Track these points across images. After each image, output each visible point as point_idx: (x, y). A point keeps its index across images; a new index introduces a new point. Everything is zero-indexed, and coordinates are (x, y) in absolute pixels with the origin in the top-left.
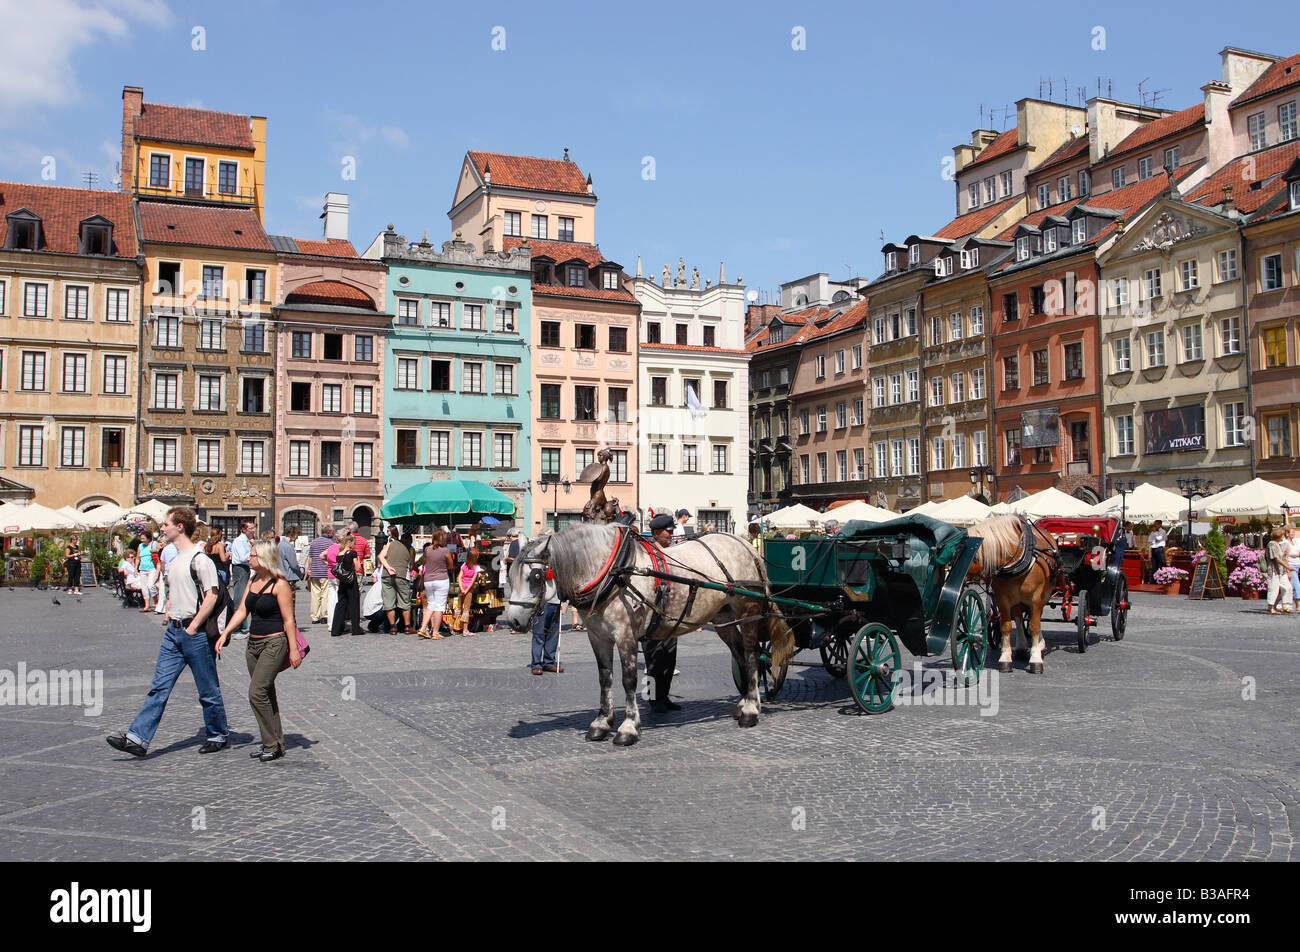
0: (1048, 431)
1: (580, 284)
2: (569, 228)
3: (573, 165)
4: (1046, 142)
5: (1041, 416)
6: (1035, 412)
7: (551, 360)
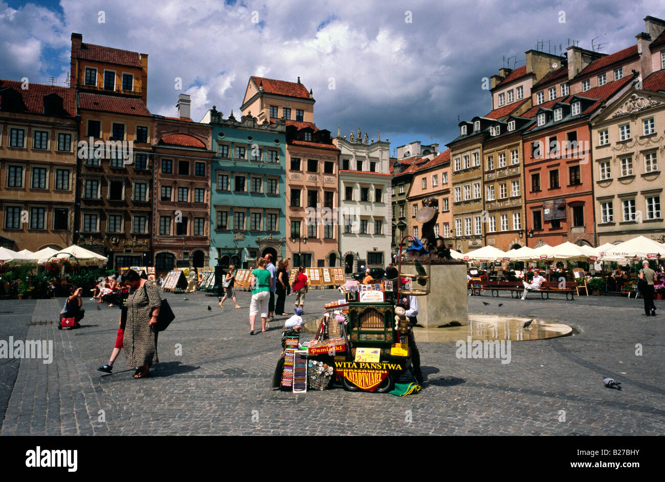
0: (559, 211)
1: (310, 140)
2: (301, 115)
3: (302, 85)
4: (540, 72)
5: (555, 204)
6: (551, 202)
7: (296, 177)
